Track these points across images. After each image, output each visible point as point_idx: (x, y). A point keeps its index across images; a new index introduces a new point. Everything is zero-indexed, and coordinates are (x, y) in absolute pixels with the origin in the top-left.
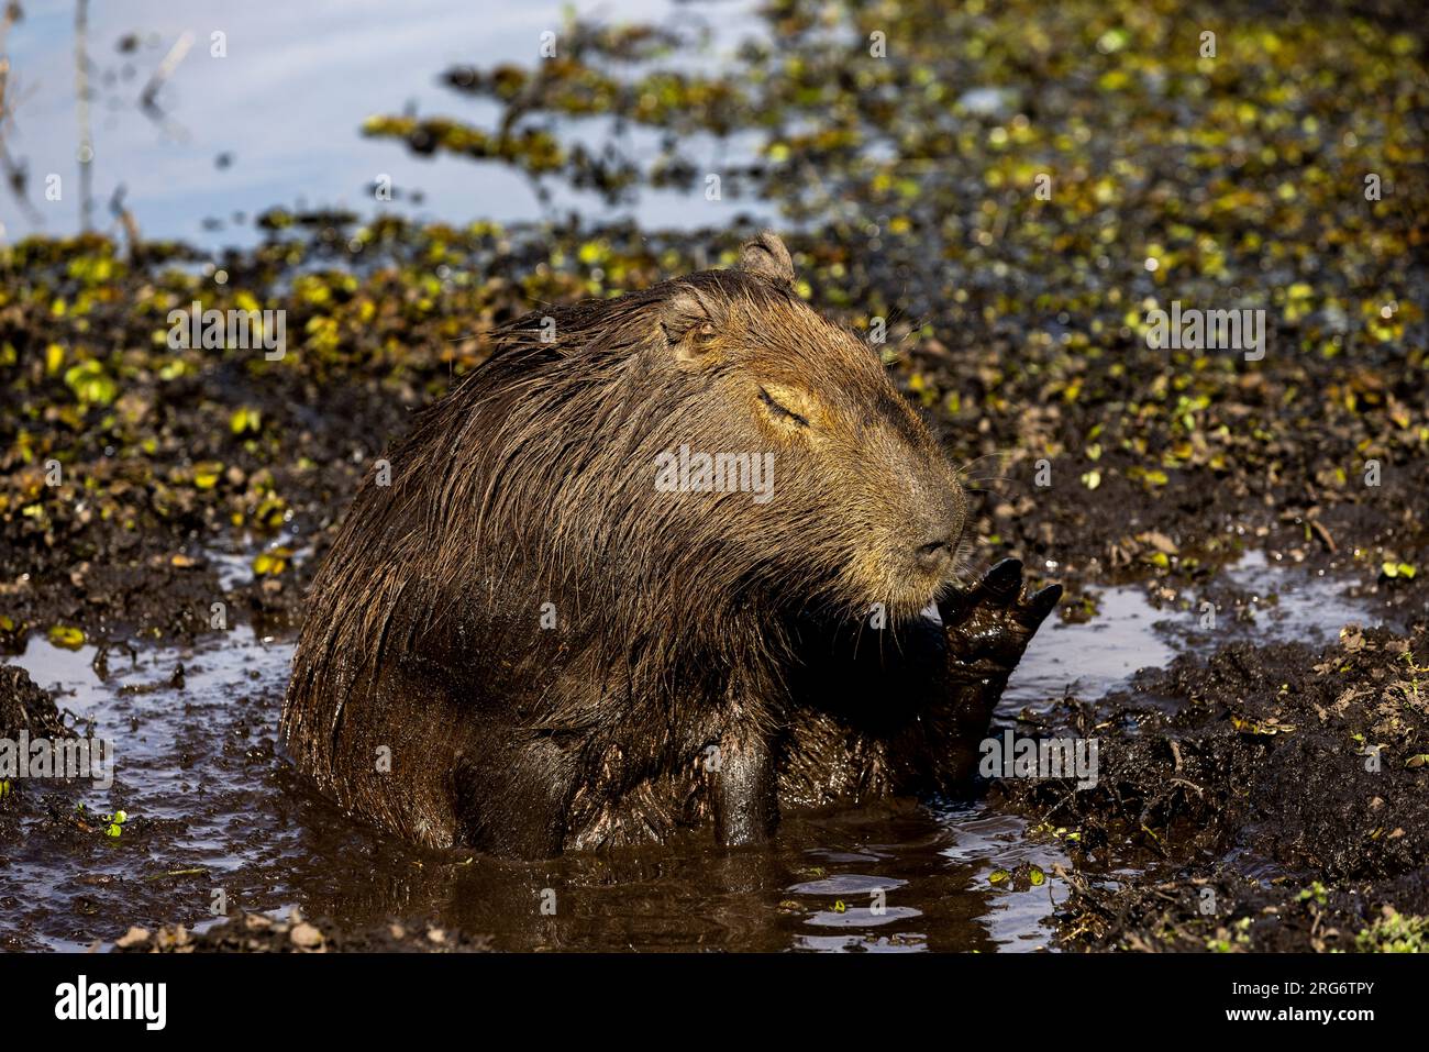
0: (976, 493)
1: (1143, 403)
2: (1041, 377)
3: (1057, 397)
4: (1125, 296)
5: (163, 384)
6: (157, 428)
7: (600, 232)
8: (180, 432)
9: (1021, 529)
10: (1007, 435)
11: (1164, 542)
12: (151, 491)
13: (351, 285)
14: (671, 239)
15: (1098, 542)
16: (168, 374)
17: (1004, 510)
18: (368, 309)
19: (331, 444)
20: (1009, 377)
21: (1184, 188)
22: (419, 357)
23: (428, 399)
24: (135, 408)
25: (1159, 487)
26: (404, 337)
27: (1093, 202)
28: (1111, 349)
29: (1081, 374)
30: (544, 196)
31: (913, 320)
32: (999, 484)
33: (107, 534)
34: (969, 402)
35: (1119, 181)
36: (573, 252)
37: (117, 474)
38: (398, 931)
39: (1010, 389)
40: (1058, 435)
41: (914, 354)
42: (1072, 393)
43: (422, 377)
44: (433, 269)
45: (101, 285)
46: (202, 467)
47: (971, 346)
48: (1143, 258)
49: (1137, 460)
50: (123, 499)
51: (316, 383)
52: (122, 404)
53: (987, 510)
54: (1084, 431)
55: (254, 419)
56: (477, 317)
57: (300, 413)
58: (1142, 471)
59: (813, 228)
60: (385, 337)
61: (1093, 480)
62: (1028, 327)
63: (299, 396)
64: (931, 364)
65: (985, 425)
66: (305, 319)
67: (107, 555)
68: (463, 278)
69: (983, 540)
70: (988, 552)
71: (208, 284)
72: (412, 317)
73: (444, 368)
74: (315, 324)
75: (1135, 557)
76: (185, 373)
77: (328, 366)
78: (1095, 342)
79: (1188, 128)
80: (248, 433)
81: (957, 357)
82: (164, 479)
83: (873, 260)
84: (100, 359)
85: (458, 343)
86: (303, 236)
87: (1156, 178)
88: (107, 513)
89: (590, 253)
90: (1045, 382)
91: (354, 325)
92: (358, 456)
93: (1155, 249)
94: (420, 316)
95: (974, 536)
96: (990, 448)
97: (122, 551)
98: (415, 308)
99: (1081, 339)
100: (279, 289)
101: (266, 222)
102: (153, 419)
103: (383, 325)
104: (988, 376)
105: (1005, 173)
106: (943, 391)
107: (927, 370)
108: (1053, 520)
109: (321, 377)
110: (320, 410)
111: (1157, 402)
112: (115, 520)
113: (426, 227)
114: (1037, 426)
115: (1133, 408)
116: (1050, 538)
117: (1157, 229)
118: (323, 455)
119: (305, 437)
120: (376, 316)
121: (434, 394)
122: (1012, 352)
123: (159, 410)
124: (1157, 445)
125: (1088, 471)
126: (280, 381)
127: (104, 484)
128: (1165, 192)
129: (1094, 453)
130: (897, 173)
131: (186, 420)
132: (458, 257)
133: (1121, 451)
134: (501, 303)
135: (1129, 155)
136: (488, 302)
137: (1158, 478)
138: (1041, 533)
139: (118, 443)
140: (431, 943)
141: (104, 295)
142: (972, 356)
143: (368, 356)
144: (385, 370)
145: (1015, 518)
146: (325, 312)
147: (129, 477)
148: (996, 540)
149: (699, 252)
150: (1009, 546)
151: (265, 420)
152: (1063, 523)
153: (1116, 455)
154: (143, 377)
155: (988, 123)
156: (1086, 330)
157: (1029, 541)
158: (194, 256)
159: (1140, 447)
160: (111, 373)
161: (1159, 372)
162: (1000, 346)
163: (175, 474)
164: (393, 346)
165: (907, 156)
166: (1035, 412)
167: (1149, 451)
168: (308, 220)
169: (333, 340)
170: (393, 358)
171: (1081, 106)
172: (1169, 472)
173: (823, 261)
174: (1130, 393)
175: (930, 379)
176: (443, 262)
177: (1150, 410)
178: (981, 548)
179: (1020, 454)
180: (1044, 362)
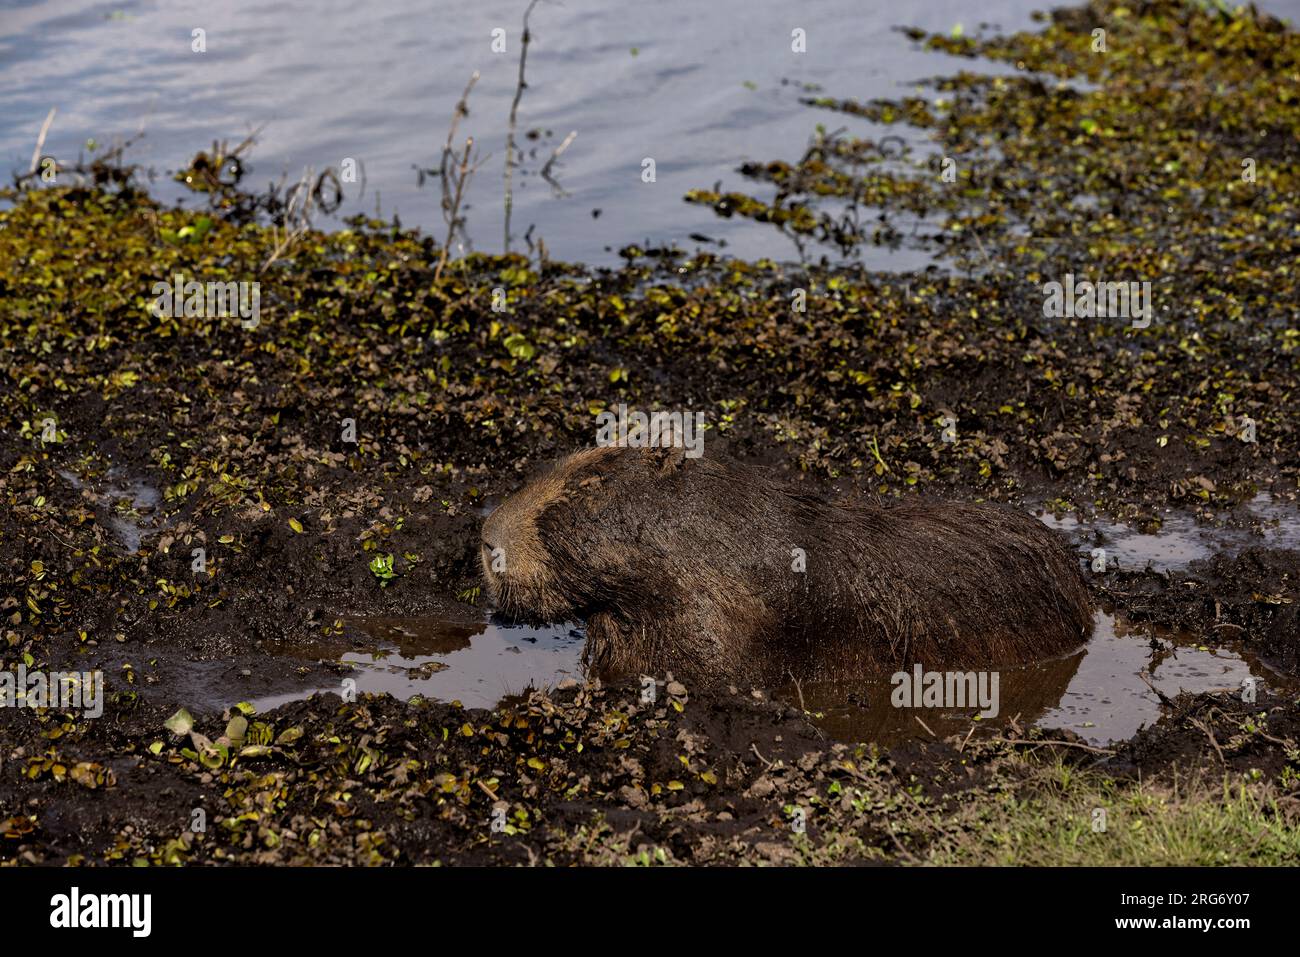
0: (1088, 446)
1: (1192, 397)
2: (1127, 377)
3: (1138, 390)
4: (1178, 329)
5: (566, 350)
6: (563, 377)
7: (839, 271)
8: (577, 380)
9: (1116, 470)
10: (1108, 412)
11: (1208, 484)
12: (562, 416)
13: (683, 295)
14: (885, 277)
15: (1165, 480)
16: (567, 344)
17: (1106, 458)
18: (696, 310)
19: (673, 393)
20: (1107, 376)
21: (1218, 264)
22: (729, 342)
23: (736, 369)
24: (549, 364)
25: (1204, 449)
26: (719, 329)
27: (1157, 268)
28: (1170, 362)
29: (1153, 376)
30: (801, 248)
31: (1043, 337)
32: (1102, 441)
33: (536, 440)
34: (1081, 390)
35: (1174, 257)
36: (824, 283)
37: (541, 403)
38: (733, 690)
39: (1108, 382)
40: (1139, 414)
41: (1046, 357)
42: (1147, 387)
43: (731, 354)
44: (735, 289)
45: (521, 286)
46: (593, 403)
47: (1083, 354)
48: (1189, 306)
49: (1191, 431)
50: (546, 419)
51: (662, 355)
52: (539, 361)
53: (1095, 457)
54: (1157, 411)
55: (625, 376)
56: (767, 320)
57: (655, 374)
58: (1194, 438)
59: (978, 276)
60: (707, 329)
61: (1164, 442)
62: (1118, 346)
63: (653, 363)
64: (1058, 364)
65: (1093, 404)
66: (656, 314)
67: (535, 454)
68: (752, 295)
69: (1091, 476)
70: (1095, 484)
71: (591, 290)
72: (724, 316)
73: (747, 350)
74: (660, 318)
75: (1188, 492)
76: (577, 345)
77: (671, 344)
78: (1161, 357)
79: (1218, 226)
80: (620, 383)
81: (1074, 361)
82: (569, 409)
83: (1016, 298)
84: (523, 332)
85: (755, 335)
86: (652, 263)
87: (1199, 257)
88: (536, 427)
89: (834, 284)
90: (1130, 380)
91: (688, 320)
92: (690, 402)
93: (1198, 302)
94: (729, 317)
95: (1085, 474)
96: (1096, 418)
97: (544, 451)
98: (727, 311)
99: (1153, 355)
100: (635, 295)
101: (624, 253)
102: (559, 371)
103: (706, 321)
104: (1094, 373)
105: (1101, 246)
106: (1066, 382)
107: (1056, 368)
108: (1137, 466)
109: (665, 351)
110: (665, 372)
111: (1202, 397)
112: (540, 431)
113: (730, 261)
114: (1126, 406)
115: (1186, 399)
116: (1134, 476)
117: (1200, 288)
118: (669, 399)
119: (657, 388)
120: (700, 315)
121: (738, 366)
122: (1108, 360)
123: (562, 365)
124: (1203, 424)
125: (1160, 436)
126: (640, 353)
127: (532, 409)
128: (1204, 265)
129: (1164, 424)
130: (1030, 244)
131: (581, 373)
132: (749, 281)
133: (1180, 424)
134: (781, 311)
135: (1179, 242)
136: (772, 310)
137: (1204, 443)
138: (1128, 473)
139: (538, 385)
140: (753, 698)
141: (524, 293)
142: (1083, 361)
143: (696, 339)
144: (707, 349)
145: (1112, 463)
146: (668, 312)
147: (549, 406)
148: (1100, 476)
149: (905, 286)
150: (1109, 481)
151: (631, 376)
152: (1142, 468)
153: (1179, 427)
154: (552, 345)
155: (1089, 216)
156: (1156, 351)
157: (1121, 479)
158: (580, 272)
159: (1192, 423)
160: (531, 341)
161: (1203, 378)
162: (1099, 356)
163: (575, 406)
164: (712, 334)
165: (1036, 234)
166: (1126, 398)
167: (1198, 426)
168: (652, 253)
169: (675, 329)
170: (712, 342)
171: (1150, 208)
172: (1211, 440)
173: (985, 297)
174: (1185, 389)
175: (1057, 373)
176: (740, 284)
177: (1197, 401)
178: (1089, 481)
179: (1117, 423)
180: (1129, 368)
